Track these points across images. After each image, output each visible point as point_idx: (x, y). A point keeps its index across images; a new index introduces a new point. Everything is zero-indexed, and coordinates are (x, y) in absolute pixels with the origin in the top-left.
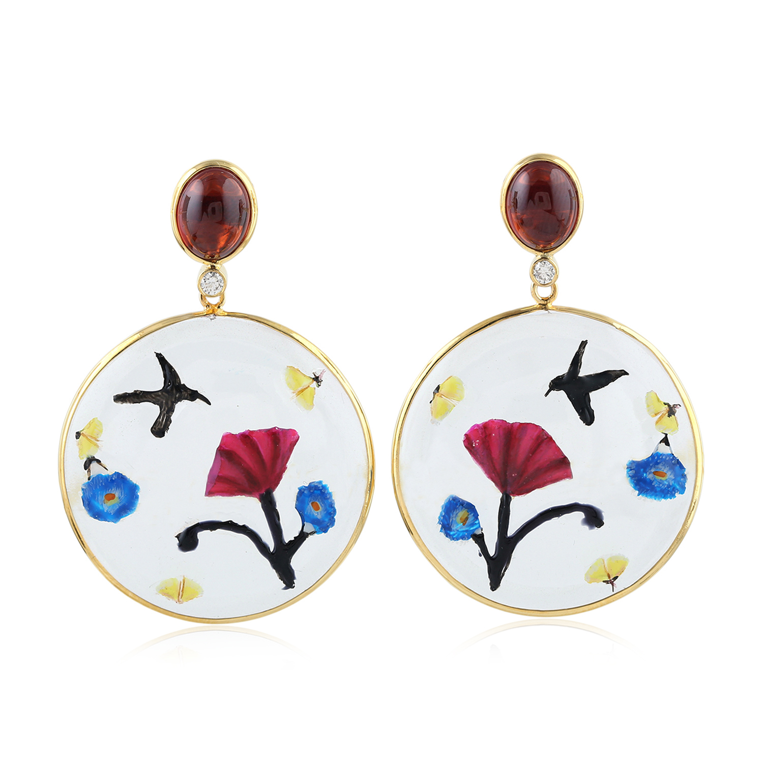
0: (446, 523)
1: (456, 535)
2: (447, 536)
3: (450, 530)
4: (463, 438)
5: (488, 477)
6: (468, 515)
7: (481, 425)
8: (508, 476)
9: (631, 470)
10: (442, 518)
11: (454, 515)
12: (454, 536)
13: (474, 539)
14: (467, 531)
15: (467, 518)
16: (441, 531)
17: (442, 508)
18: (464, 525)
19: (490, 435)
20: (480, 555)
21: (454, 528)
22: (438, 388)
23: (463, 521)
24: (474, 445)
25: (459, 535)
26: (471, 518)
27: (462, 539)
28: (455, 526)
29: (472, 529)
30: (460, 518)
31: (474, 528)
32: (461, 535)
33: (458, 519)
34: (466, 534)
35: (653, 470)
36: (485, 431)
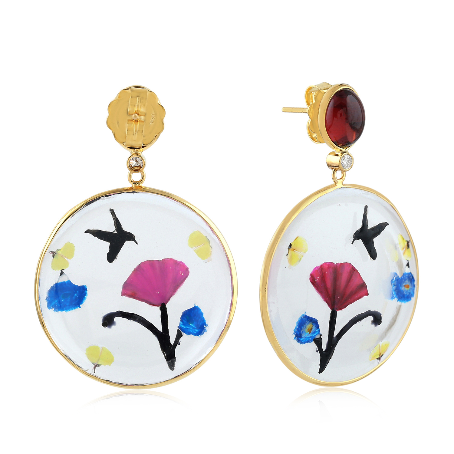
0: (299, 333)
1: (304, 340)
2: (298, 342)
3: (301, 337)
4: (309, 277)
5: (324, 301)
6: (312, 327)
7: (319, 267)
8: (336, 298)
9: (395, 286)
10: (296, 330)
11: (304, 328)
12: (303, 341)
13: (314, 342)
14: (311, 337)
15: (312, 329)
16: (294, 339)
17: (297, 324)
18: (309, 333)
19: (325, 273)
20: (317, 352)
21: (303, 336)
22: (290, 245)
23: (309, 330)
24: (316, 281)
25: (306, 340)
26: (314, 328)
27: (308, 343)
28: (304, 335)
29: (314, 335)
30: (307, 329)
31: (315, 334)
32: (307, 340)
33: (306, 330)
34: (310, 339)
35: (404, 285)
36: (322, 270)
